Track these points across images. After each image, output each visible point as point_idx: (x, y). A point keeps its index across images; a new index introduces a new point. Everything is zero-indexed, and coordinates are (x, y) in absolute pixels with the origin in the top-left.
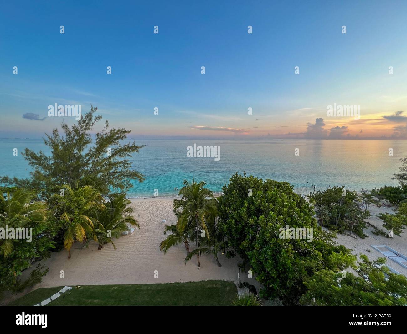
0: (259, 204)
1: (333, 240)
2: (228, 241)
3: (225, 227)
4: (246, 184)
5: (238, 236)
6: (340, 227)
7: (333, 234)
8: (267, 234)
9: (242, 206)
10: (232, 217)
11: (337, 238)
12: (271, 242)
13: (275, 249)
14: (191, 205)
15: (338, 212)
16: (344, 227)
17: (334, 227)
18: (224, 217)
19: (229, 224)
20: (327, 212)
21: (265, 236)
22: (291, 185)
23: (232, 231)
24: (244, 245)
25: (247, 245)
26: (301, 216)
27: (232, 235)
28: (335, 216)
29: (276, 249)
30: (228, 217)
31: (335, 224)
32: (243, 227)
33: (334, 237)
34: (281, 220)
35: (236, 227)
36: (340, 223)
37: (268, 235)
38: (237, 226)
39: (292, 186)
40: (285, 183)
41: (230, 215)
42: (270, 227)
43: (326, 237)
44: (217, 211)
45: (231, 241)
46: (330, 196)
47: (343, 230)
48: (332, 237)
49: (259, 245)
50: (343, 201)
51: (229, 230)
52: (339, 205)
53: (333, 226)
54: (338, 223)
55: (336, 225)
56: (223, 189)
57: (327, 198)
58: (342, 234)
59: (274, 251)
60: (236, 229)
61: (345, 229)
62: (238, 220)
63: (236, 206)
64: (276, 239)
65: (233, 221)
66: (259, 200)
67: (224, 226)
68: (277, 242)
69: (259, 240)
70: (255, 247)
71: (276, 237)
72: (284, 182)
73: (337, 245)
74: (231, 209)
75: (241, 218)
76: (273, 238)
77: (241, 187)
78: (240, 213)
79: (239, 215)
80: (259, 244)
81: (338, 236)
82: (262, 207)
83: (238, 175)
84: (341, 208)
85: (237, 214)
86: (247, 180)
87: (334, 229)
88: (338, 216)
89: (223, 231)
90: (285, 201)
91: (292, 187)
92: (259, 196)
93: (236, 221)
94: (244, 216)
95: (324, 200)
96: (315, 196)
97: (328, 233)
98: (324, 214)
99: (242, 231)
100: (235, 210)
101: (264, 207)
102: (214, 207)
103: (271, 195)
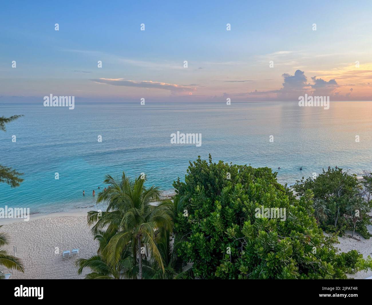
0: (239, 204)
1: (335, 246)
2: (194, 268)
3: (189, 246)
4: (216, 174)
5: (208, 259)
6: (339, 227)
7: (334, 238)
8: (259, 247)
9: (213, 211)
10: (197, 229)
11: (339, 243)
12: (267, 259)
13: (272, 268)
14: (130, 216)
15: (337, 206)
16: (345, 226)
17: (333, 228)
18: (183, 231)
19: (193, 242)
20: (324, 207)
21: (255, 252)
22: (273, 173)
23: (200, 251)
24: (223, 270)
25: (228, 269)
26: (300, 216)
27: (200, 257)
28: (334, 213)
29: (274, 269)
30: (189, 230)
31: (333, 223)
32: (217, 243)
33: (336, 242)
34: (274, 225)
35: (206, 244)
36: (339, 222)
37: (262, 249)
38: (208, 242)
39: (275, 173)
40: (265, 169)
41: (195, 227)
42: (263, 236)
43: (325, 243)
44: (172, 223)
45: (198, 267)
46: (324, 185)
47: (343, 231)
48: (333, 242)
49: (247, 267)
50: (342, 190)
51: (195, 250)
52: (338, 196)
53: (330, 227)
54: (337, 222)
55: (334, 225)
56: (175, 186)
57: (321, 188)
58: (343, 236)
59: (271, 272)
60: (207, 247)
61: (347, 228)
62: (207, 233)
63: (203, 211)
64: (273, 254)
65: (202, 236)
66: (239, 199)
67: (187, 246)
68: (275, 258)
69: (246, 260)
70: (241, 270)
71: (272, 251)
72: (263, 169)
73: (340, 252)
74: (194, 217)
75: (213, 228)
76: (269, 252)
77: (206, 180)
78: (210, 221)
79: (209, 225)
80: (244, 265)
81: (339, 239)
82: (244, 209)
83: (200, 160)
84: (340, 201)
85: (206, 224)
86: (217, 168)
87: (333, 231)
88: (337, 212)
89: (185, 254)
90: (274, 197)
91: (275, 175)
92: (237, 192)
93: (205, 235)
94: (218, 224)
95: (317, 191)
96: (303, 186)
97: (327, 238)
98: (320, 211)
99: (215, 250)
100: (201, 217)
101: (247, 209)
102: (166, 216)
103: (255, 189)
